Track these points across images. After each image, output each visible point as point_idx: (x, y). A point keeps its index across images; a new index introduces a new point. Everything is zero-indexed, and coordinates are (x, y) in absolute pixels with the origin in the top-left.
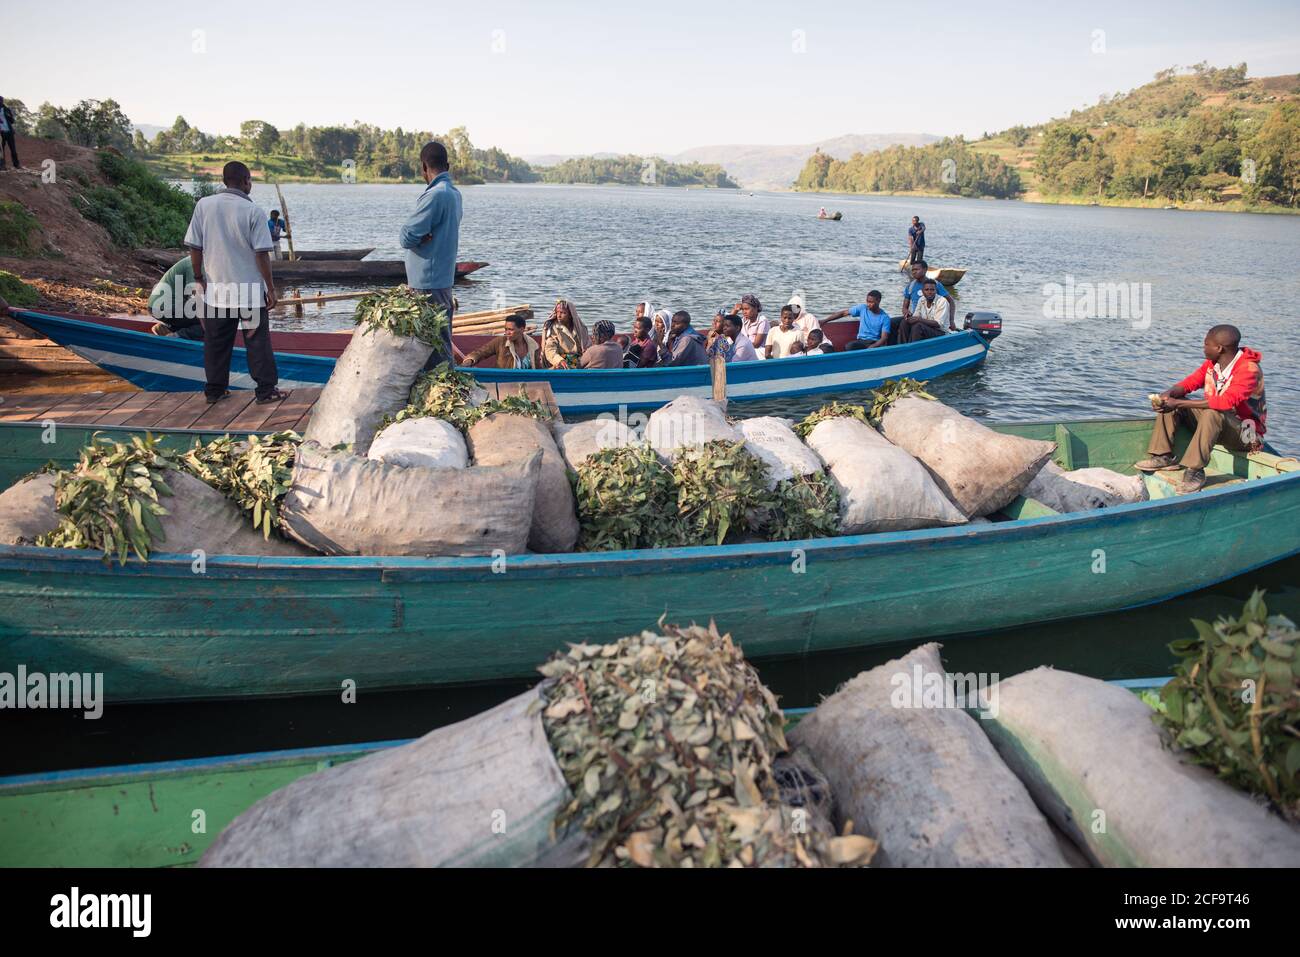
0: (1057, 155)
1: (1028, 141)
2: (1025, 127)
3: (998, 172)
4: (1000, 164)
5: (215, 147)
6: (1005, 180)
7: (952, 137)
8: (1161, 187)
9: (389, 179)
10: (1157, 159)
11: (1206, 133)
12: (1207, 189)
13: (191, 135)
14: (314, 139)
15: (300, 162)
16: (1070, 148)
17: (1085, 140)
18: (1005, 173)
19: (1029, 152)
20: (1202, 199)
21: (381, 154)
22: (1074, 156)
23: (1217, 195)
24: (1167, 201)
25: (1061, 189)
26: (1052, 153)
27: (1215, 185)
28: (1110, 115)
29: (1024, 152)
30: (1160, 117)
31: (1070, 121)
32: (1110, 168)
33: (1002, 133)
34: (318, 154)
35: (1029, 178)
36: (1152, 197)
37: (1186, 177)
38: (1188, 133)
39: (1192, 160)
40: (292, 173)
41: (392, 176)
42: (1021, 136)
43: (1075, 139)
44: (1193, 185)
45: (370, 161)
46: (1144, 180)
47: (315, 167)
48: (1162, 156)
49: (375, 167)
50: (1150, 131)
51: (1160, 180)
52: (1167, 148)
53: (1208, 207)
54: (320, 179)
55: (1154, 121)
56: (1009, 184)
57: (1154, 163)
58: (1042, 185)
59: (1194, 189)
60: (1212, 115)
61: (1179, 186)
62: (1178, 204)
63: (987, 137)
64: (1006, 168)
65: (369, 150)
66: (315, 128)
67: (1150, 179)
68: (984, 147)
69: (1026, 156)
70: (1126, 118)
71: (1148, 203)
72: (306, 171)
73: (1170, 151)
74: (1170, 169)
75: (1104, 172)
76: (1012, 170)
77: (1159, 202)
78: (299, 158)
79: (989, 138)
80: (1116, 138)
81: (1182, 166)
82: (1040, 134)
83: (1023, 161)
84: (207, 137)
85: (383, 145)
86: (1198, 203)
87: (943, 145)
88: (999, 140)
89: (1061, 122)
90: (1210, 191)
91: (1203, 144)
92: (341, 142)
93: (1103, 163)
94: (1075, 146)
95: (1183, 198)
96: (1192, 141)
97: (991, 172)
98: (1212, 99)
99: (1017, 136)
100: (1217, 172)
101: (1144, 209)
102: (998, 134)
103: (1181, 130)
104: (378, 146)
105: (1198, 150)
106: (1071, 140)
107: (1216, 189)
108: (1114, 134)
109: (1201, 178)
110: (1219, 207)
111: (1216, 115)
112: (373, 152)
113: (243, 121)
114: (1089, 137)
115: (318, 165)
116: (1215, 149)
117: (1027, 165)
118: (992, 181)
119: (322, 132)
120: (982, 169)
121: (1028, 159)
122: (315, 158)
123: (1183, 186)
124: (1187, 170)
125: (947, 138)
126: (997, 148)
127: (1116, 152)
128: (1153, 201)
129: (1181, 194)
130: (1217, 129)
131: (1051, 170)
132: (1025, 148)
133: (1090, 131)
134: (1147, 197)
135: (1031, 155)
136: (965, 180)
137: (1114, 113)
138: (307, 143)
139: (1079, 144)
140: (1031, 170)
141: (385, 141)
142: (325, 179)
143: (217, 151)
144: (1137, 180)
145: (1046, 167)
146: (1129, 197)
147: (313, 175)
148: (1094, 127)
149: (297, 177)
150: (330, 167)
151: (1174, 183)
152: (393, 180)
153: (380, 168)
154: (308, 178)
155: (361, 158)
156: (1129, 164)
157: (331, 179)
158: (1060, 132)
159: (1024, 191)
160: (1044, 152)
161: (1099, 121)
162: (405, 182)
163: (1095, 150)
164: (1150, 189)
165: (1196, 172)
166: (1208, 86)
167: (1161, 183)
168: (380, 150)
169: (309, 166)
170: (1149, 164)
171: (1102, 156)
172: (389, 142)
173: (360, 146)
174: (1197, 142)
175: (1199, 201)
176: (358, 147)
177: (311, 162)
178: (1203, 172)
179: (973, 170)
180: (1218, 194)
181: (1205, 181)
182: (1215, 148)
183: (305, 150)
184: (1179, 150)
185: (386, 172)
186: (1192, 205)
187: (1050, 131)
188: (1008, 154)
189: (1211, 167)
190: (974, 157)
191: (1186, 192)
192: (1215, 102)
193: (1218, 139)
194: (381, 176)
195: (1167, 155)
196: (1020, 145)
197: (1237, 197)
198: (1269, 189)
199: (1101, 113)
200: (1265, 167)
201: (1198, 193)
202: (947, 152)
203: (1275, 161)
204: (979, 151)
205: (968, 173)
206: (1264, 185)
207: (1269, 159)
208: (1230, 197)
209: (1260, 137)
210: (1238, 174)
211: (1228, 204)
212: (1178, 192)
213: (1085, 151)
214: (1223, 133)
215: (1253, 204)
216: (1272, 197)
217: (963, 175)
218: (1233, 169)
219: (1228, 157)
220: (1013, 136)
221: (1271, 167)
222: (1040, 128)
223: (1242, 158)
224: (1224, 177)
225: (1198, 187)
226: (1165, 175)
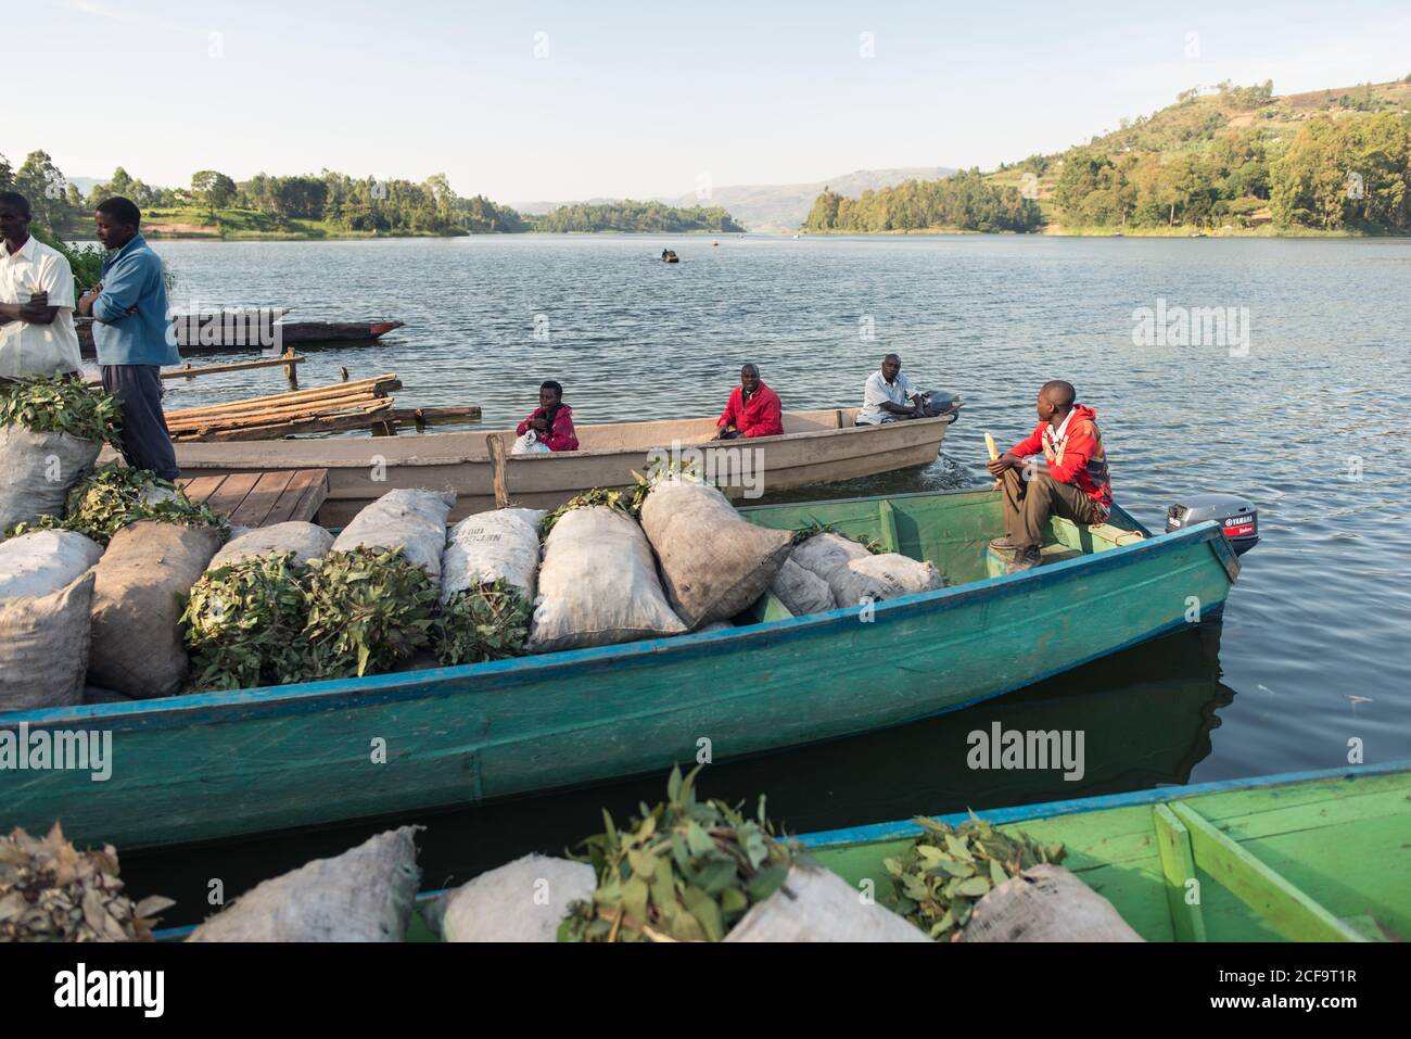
0: (1080, 184)
1: (1048, 171)
2: (1044, 156)
3: (1019, 204)
4: (1019, 196)
5: (162, 201)
6: (1025, 213)
7: (967, 169)
8: (1187, 215)
9: (362, 233)
10: (1181, 184)
11: (1233, 156)
12: (1236, 214)
13: (134, 188)
14: (275, 192)
15: (260, 216)
16: (1091, 177)
17: (1106, 167)
18: (1025, 206)
19: (1048, 182)
20: (1231, 225)
21: (352, 205)
22: (1095, 184)
23: (1247, 220)
24: (1196, 228)
25: (1084, 220)
26: (1072, 182)
27: (1244, 210)
28: (1133, 140)
29: (1043, 182)
30: (1184, 140)
31: (1090, 147)
32: (1133, 195)
33: (1020, 163)
34: (281, 206)
35: (1049, 210)
36: (1179, 225)
37: (1213, 203)
38: (1213, 156)
39: (1220, 184)
40: (252, 229)
41: (365, 230)
42: (1040, 165)
43: (1095, 167)
44: (1221, 211)
45: (340, 213)
46: (1170, 206)
47: (277, 222)
48: (1187, 181)
49: (345, 219)
50: (1174, 155)
51: (1186, 206)
52: (1192, 173)
53: (1238, 233)
54: (284, 235)
55: (1179, 144)
56: (1029, 217)
57: (1178, 188)
58: (1063, 217)
59: (1222, 215)
60: (1237, 136)
61: (1206, 212)
62: (1206, 231)
63: (1004, 169)
64: (1025, 200)
65: (338, 201)
66: (274, 178)
67: (1176, 206)
68: (1000, 179)
69: (1046, 186)
70: (1149, 143)
71: (1174, 232)
72: (268, 226)
73: (1195, 176)
74: (1196, 194)
75: (1127, 200)
76: (1032, 202)
77: (1187, 229)
78: (259, 212)
79: (1006, 169)
80: (1139, 164)
81: (1209, 191)
82: (1060, 163)
83: (1043, 193)
84: (153, 191)
85: (355, 195)
86: (1227, 229)
87: (957, 178)
88: (1017, 171)
89: (1080, 150)
90: (1239, 216)
91: (1230, 167)
92: (305, 193)
93: (1125, 191)
94: (1096, 175)
95: (1211, 225)
96: (1219, 164)
97: (1010, 206)
98: (1238, 119)
99: (1036, 166)
100: (1245, 195)
101: (1171, 237)
102: (1016, 164)
103: (1206, 152)
104: (349, 197)
105: (1225, 174)
106: (1091, 168)
107: (1245, 213)
108: (1136, 160)
109: (1229, 203)
110: (1249, 232)
111: (1242, 136)
112: (344, 203)
113: (195, 172)
114: (1110, 164)
115: (281, 219)
116: (1242, 172)
117: (1047, 196)
118: (1012, 214)
119: (284, 183)
120: (1000, 202)
121: (1048, 190)
122: (276, 211)
123: (1211, 212)
124: (1214, 195)
125: (961, 171)
126: (1015, 179)
127: (1137, 178)
128: (1179, 229)
129: (1209, 221)
130: (1244, 150)
131: (1072, 201)
132: (1045, 178)
133: (1111, 158)
134: (1177, 225)
135: (1051, 186)
136: (983, 215)
137: (1136, 137)
138: (268, 195)
139: (1100, 172)
140: (1051, 201)
141: (357, 191)
142: (289, 235)
143: (165, 206)
144: (1162, 207)
145: (1066, 198)
146: (1154, 227)
147: (276, 230)
148: (1117, 153)
149: (257, 233)
150: (295, 221)
151: (1201, 208)
152: (366, 233)
153: (351, 221)
154: (270, 234)
155: (329, 210)
156: (1153, 190)
157: (295, 234)
158: (1080, 160)
159: (1046, 224)
160: (1063, 181)
161: (1121, 147)
162: (380, 236)
163: (1116, 177)
164: (1176, 217)
165: (1224, 196)
166: (1233, 106)
167: (1188, 209)
168: (351, 201)
169: (271, 221)
170: (1173, 191)
171: (1124, 184)
172: (361, 192)
173: (328, 196)
174: (1224, 165)
175: (1228, 227)
176: (326, 198)
177: (273, 216)
178: (1231, 197)
179: (991, 204)
180: (1247, 218)
181: (1233, 205)
182: (1242, 170)
183: (266, 202)
184: (1204, 174)
185: (358, 225)
186: (1220, 232)
187: (1069, 158)
189: (1240, 191)
190: (990, 189)
191: (1213, 218)
192: (1242, 122)
193: (1245, 161)
194: (353, 229)
195: (1192, 180)
196: (1039, 176)
197: (1268, 221)
198: (1301, 211)
199: (1122, 139)
200: (1294, 189)
201: (1226, 218)
202: (962, 186)
203: (1306, 182)
204: (996, 184)
205: (986, 207)
206: (1295, 207)
207: (1298, 180)
208: (1260, 222)
209: (1290, 157)
210: (1267, 197)
211: (1259, 228)
212: (1205, 218)
213: (1107, 179)
214: (1251, 154)
215: (1285, 227)
216: (1304, 220)
217: (980, 210)
218: (1262, 192)
219: (1256, 180)
220: (1032, 167)
221: (1301, 189)
222: (1060, 157)
223: (1271, 181)
224: (1253, 201)
225: (1227, 212)
226: (1191, 201)
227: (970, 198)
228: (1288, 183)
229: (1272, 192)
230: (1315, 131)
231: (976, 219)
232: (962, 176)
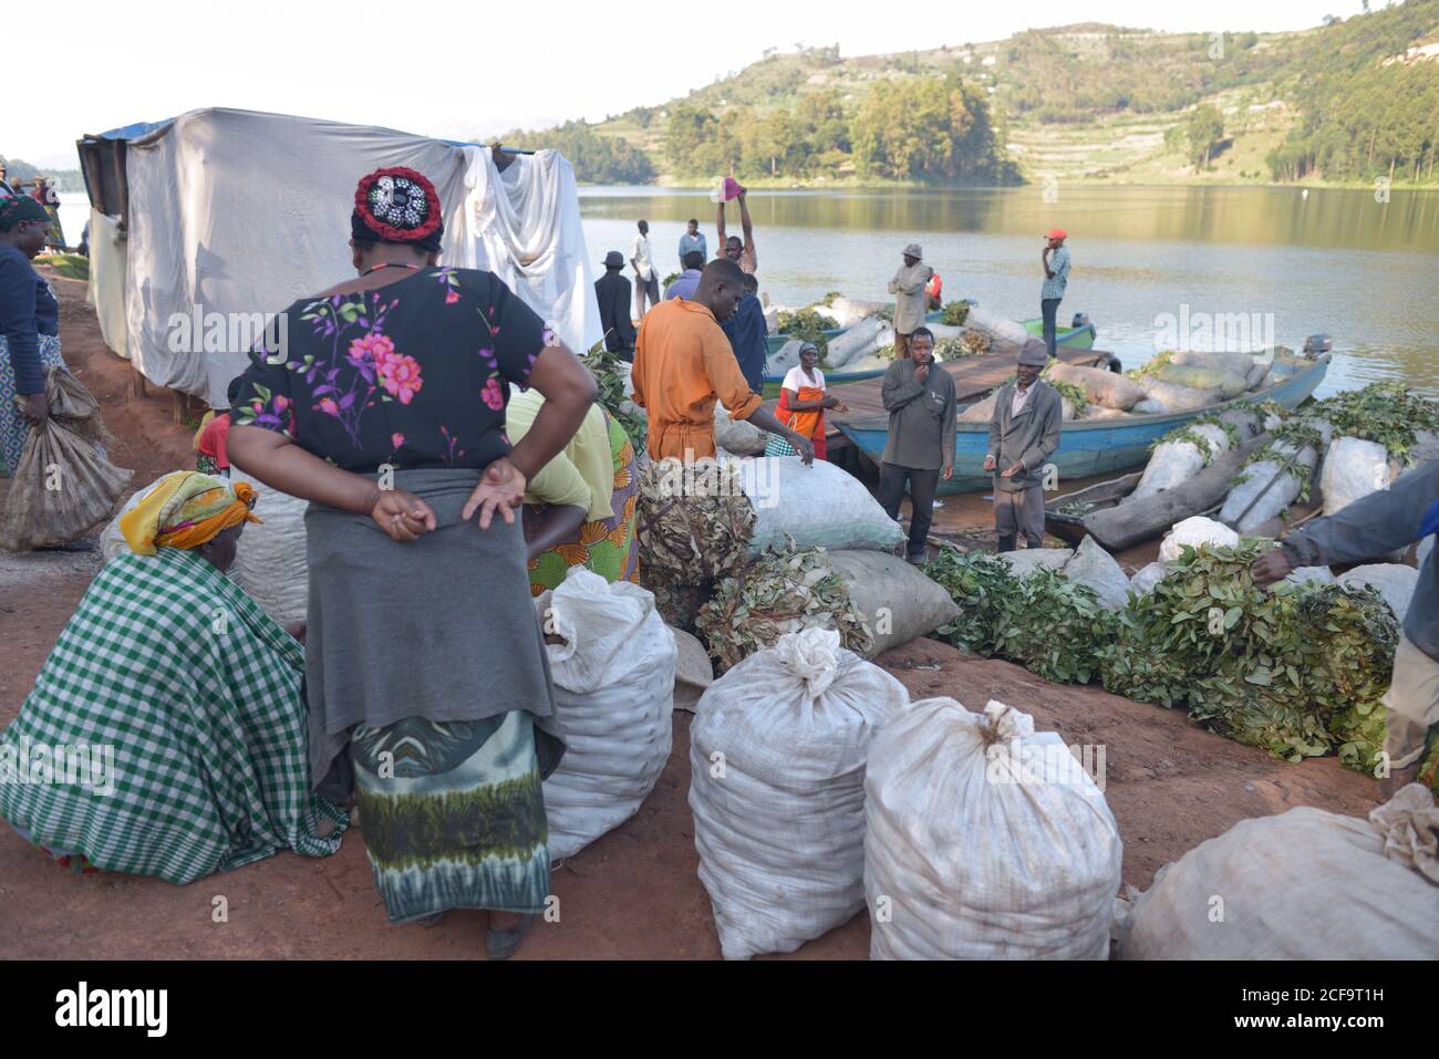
0: (685, 137)
1: (653, 122)
2: (647, 107)
3: (627, 155)
4: (627, 148)
6: (636, 164)
7: (574, 120)
8: (787, 166)
10: (779, 138)
11: (816, 112)
12: (826, 166)
16: (695, 129)
17: (709, 121)
18: (634, 157)
19: (654, 133)
20: (824, 176)
22: (702, 138)
24: (795, 180)
25: (695, 172)
26: (680, 134)
27: (832, 162)
28: (727, 93)
29: (649, 133)
30: (773, 94)
31: (689, 99)
32: (738, 148)
33: (625, 114)
35: (662, 162)
36: (779, 177)
37: (806, 156)
38: (800, 112)
39: (810, 138)
42: (644, 117)
43: (700, 120)
44: (814, 164)
46: (770, 161)
48: (783, 136)
50: (765, 109)
51: (784, 159)
52: (786, 127)
53: (830, 184)
55: (767, 98)
56: (640, 168)
57: (777, 142)
58: (674, 169)
59: (815, 167)
60: (818, 94)
61: (801, 165)
62: (804, 182)
63: (610, 120)
64: (634, 151)
67: (776, 160)
68: (608, 129)
69: (652, 137)
70: (742, 97)
71: (777, 182)
73: (788, 130)
74: (791, 148)
75: (732, 153)
76: (641, 153)
77: (787, 181)
79: (613, 120)
80: (739, 118)
81: (802, 145)
82: (663, 114)
83: (651, 144)
86: (820, 180)
87: (565, 128)
88: (623, 122)
89: (681, 103)
90: (829, 168)
91: (815, 123)
93: (730, 144)
94: (700, 127)
95: (807, 176)
96: (806, 119)
97: (620, 156)
98: (816, 76)
99: (641, 116)
100: (832, 149)
102: (621, 114)
103: (794, 108)
105: (812, 129)
106: (694, 121)
107: (833, 166)
108: (735, 115)
109: (820, 156)
110: (838, 183)
111: (822, 93)
114: (712, 117)
117: (654, 147)
118: (623, 165)
120: (610, 154)
121: (655, 141)
123: (806, 165)
124: (807, 148)
125: (568, 122)
126: (622, 130)
127: (741, 132)
128: (781, 180)
129: (805, 173)
130: (825, 108)
131: (682, 153)
132: (652, 129)
133: (712, 111)
134: (776, 176)
135: (657, 137)
136: (595, 167)
137: (729, 91)
139: (705, 126)
140: (660, 152)
144: (765, 160)
145: (677, 150)
146: (759, 178)
148: (714, 106)
151: (797, 161)
156: (754, 143)
158: (685, 114)
159: (657, 175)
160: (672, 134)
161: (718, 100)
163: (720, 131)
164: (777, 169)
165: (814, 150)
166: (810, 64)
167: (786, 162)
170: (772, 144)
171: (728, 137)
174: (810, 120)
175: (821, 178)
178: (820, 151)
179: (602, 155)
180: (836, 171)
181: (825, 158)
182: (827, 127)
184: (796, 129)
186: (815, 183)
187: (672, 110)
188: (634, 137)
189: (827, 145)
190: (599, 140)
191: (809, 170)
192: (819, 79)
193: (827, 118)
195: (787, 135)
196: (645, 127)
197: (853, 173)
198: (877, 164)
199: (717, 91)
200: (870, 145)
201: (819, 170)
202: (571, 136)
203: (878, 137)
204: (605, 134)
205: (598, 159)
206: (872, 161)
207: (872, 137)
208: (845, 174)
209: (862, 115)
210: (849, 151)
211: (846, 180)
212: (801, 170)
213: (711, 132)
214: (831, 111)
215: (867, 179)
216: (880, 171)
217: (592, 161)
218: (846, 147)
219: (838, 136)
220: (636, 118)
221: (875, 144)
222: (661, 108)
223: (851, 136)
224: (837, 154)
225: (818, 165)
226: (788, 154)
227: (580, 149)
228: (865, 138)
229: (854, 147)
230: (881, 91)
231: (590, 170)
232: (569, 127)
